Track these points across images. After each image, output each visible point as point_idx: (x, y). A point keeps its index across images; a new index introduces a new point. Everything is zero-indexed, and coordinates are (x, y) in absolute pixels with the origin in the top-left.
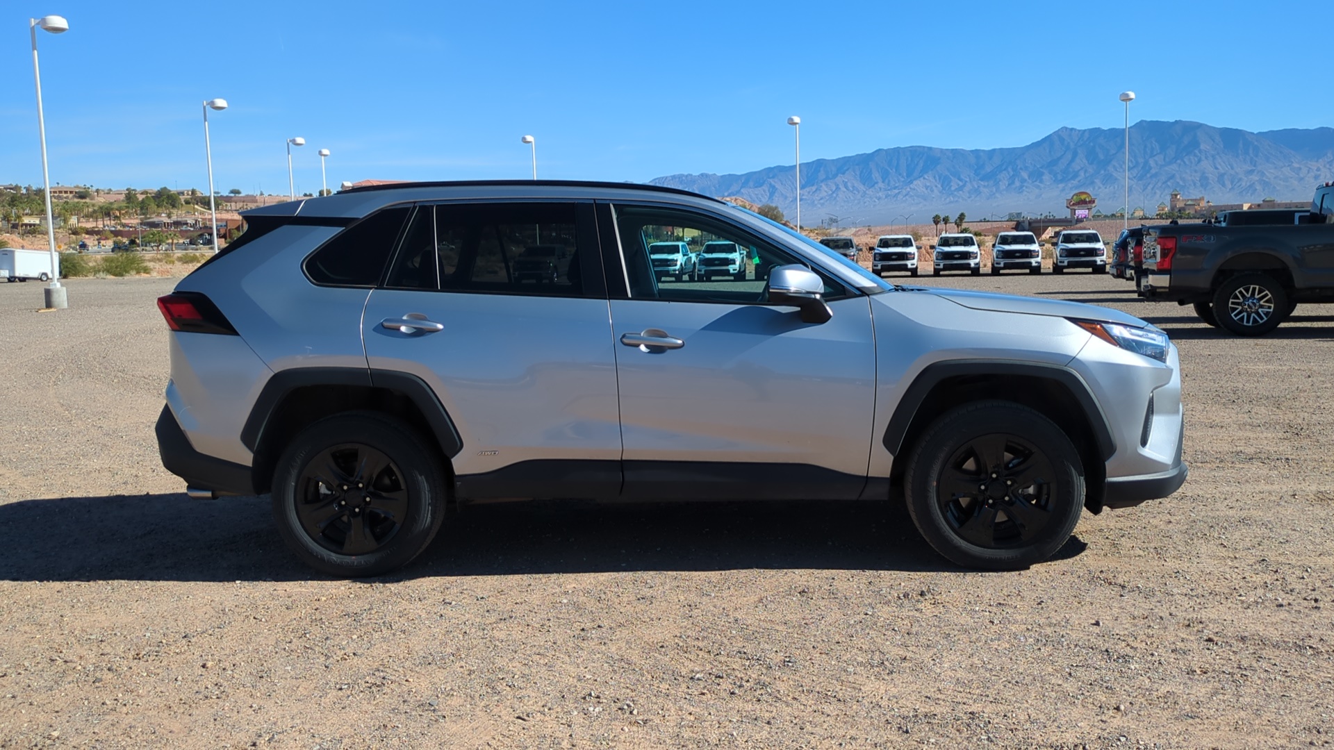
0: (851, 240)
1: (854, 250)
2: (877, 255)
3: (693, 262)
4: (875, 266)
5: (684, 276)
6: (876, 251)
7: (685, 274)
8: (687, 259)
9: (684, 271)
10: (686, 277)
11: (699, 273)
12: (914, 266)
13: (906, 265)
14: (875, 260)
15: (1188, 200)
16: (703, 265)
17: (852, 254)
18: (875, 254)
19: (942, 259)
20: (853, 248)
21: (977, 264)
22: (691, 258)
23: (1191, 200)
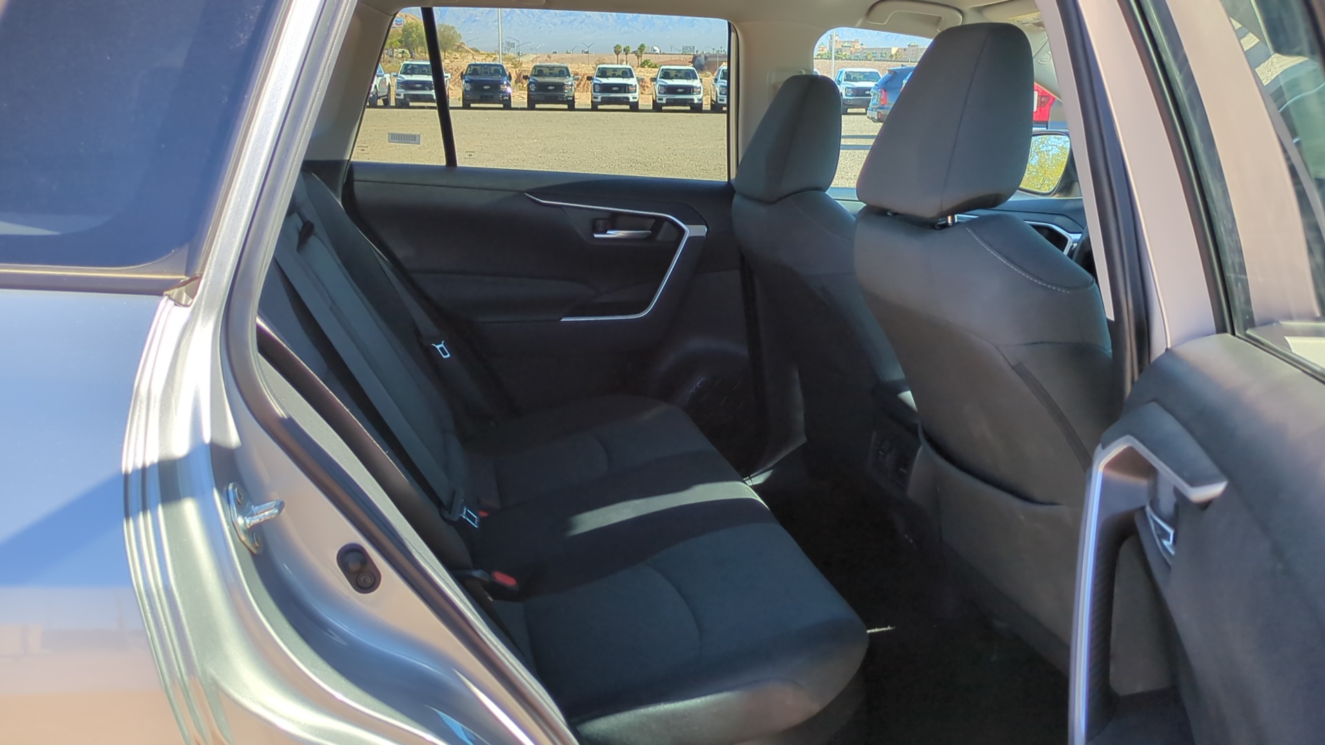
0: (567, 69)
1: (571, 79)
2: (597, 86)
3: (387, 84)
4: (595, 98)
5: (378, 101)
6: (595, 81)
7: (379, 98)
8: (381, 80)
9: (379, 95)
10: (380, 102)
11: (397, 97)
12: (636, 100)
13: (628, 98)
14: (595, 92)
15: (845, 42)
16: (402, 88)
17: (570, 83)
18: (595, 84)
19: (665, 93)
20: (570, 76)
21: (700, 100)
22: (385, 79)
23: (848, 42)
